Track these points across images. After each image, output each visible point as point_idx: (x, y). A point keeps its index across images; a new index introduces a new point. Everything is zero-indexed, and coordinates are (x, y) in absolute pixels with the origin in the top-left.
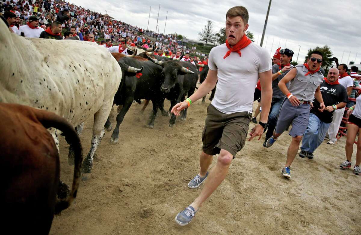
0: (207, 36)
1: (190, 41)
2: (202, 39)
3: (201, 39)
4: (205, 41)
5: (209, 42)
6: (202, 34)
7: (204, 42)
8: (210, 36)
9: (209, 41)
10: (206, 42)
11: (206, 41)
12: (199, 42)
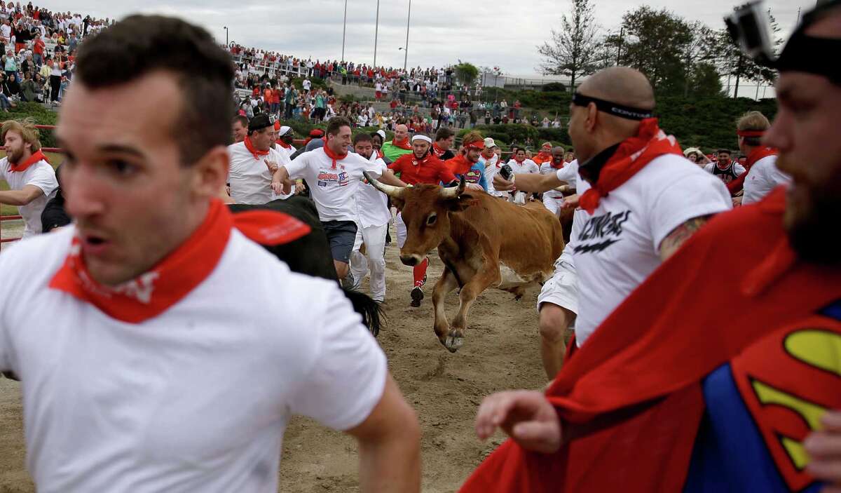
0: (575, 55)
1: (509, 82)
2: (555, 67)
3: (551, 70)
4: (567, 74)
5: (582, 74)
6: (555, 49)
7: (564, 79)
8: (587, 53)
9: (580, 72)
10: (570, 78)
11: (571, 72)
12: (546, 82)
